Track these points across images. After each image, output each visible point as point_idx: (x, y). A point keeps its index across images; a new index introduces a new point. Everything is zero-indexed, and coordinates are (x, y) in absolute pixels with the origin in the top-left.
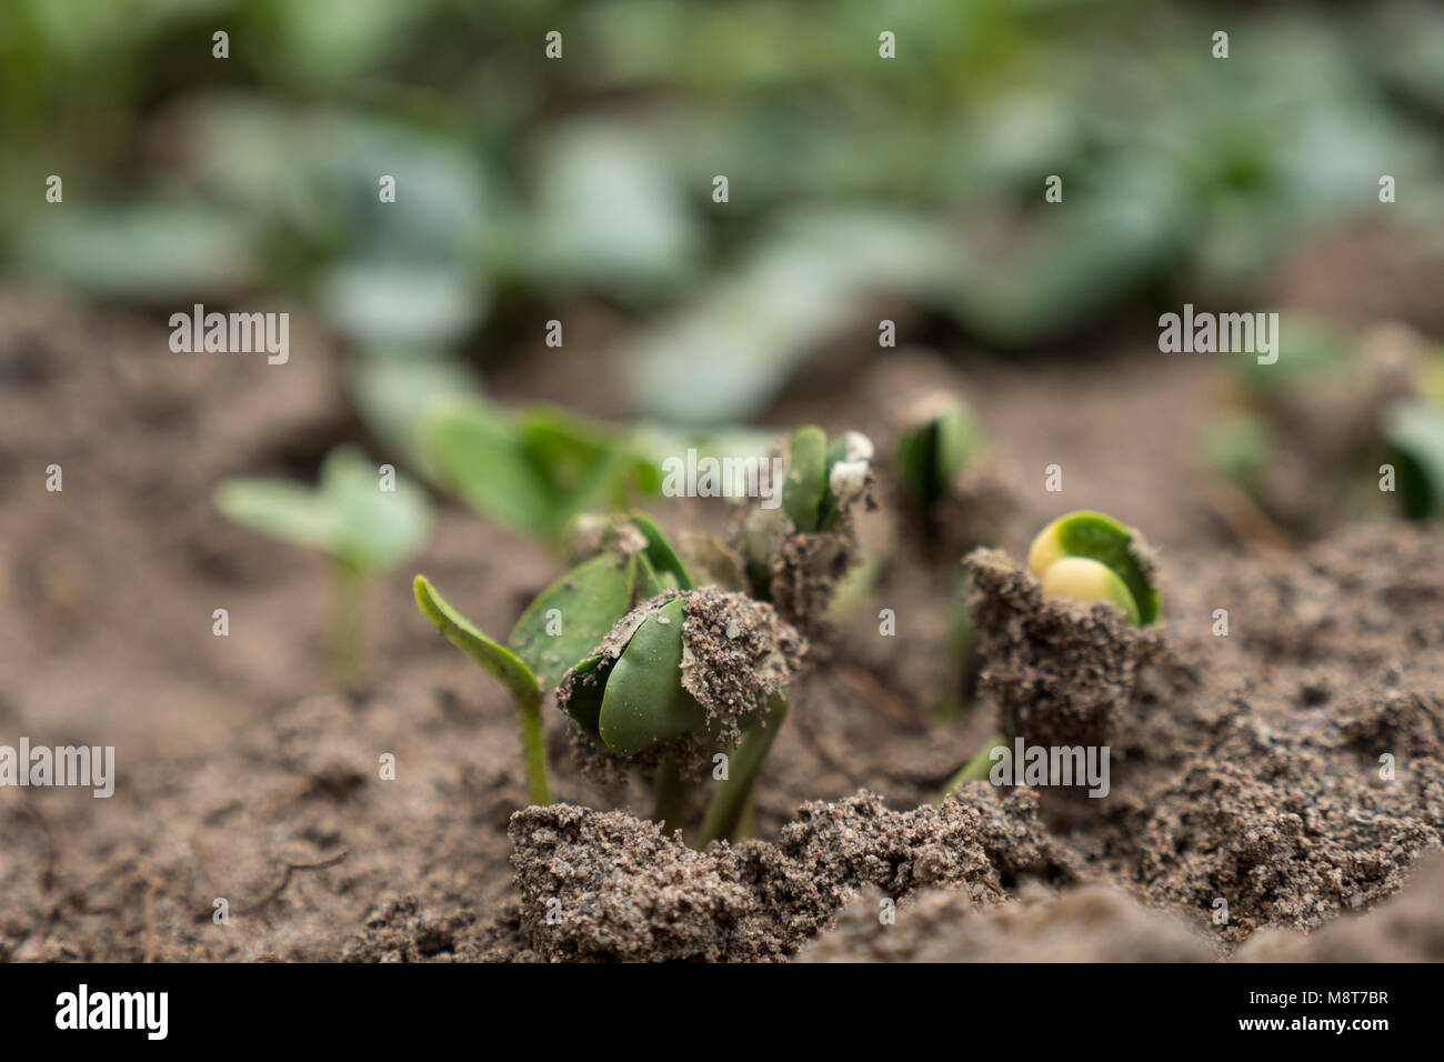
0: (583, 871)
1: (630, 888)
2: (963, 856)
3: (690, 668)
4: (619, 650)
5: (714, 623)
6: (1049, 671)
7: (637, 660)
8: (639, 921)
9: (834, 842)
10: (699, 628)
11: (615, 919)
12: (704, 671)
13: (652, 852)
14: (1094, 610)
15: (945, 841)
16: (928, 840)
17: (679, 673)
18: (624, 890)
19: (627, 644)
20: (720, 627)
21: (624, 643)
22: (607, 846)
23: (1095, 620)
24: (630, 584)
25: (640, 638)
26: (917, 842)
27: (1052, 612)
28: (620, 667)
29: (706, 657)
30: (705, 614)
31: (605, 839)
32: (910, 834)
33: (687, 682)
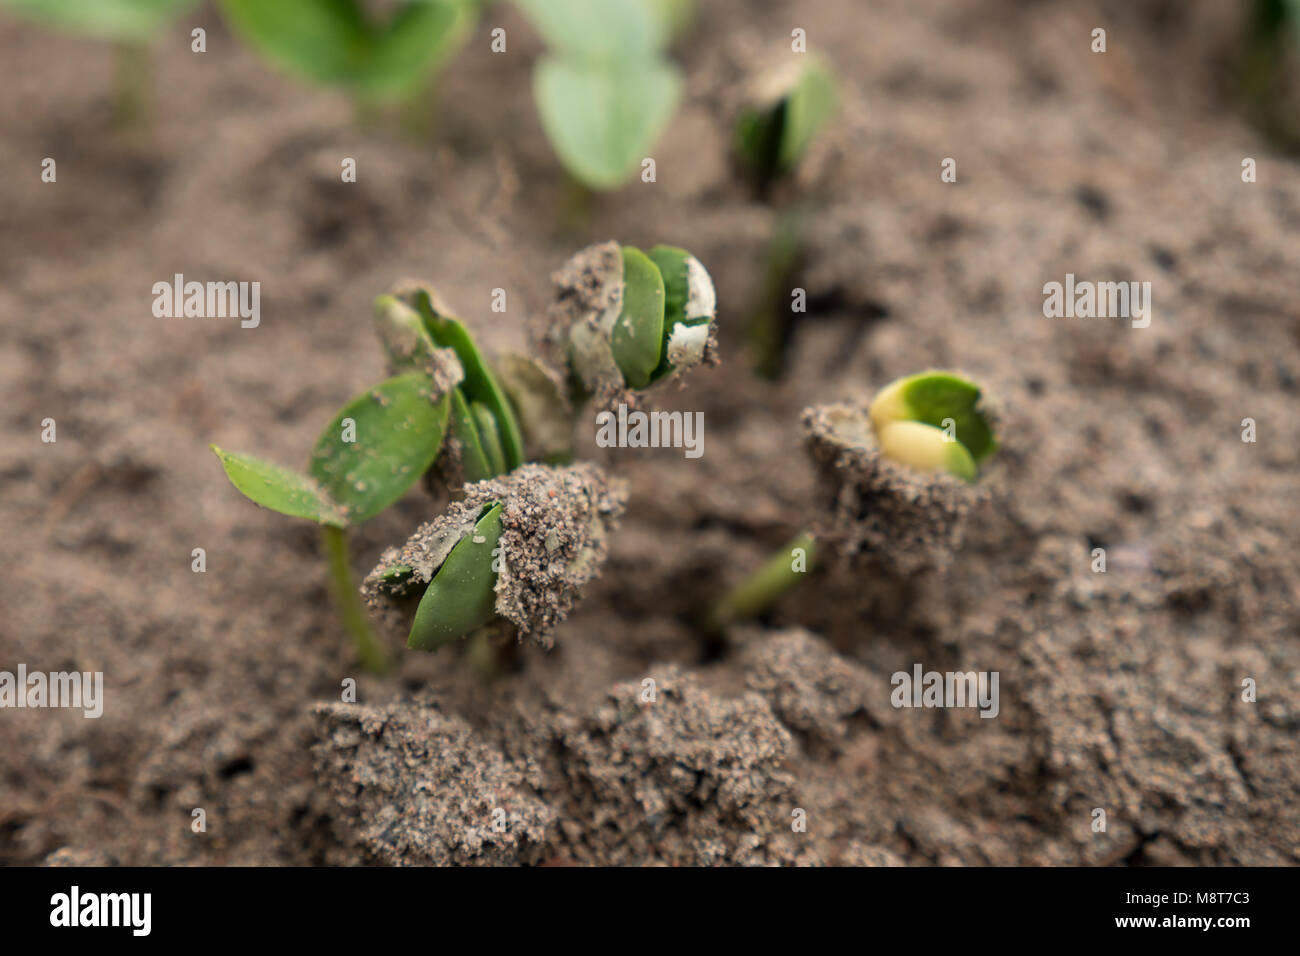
0: (387, 782)
1: (433, 817)
2: (769, 781)
3: (504, 590)
4: (430, 572)
5: (532, 533)
6: (876, 528)
7: (450, 585)
8: (442, 855)
9: (642, 734)
10: (516, 543)
11: (418, 853)
12: (518, 591)
13: (457, 770)
14: (930, 489)
15: (753, 767)
16: (736, 765)
17: (493, 597)
18: (426, 819)
19: (439, 568)
20: (539, 540)
21: (436, 565)
22: (412, 762)
23: (931, 498)
24: (443, 424)
25: (453, 561)
26: (726, 763)
27: (887, 483)
28: (431, 593)
29: (522, 575)
30: (524, 527)
31: (409, 754)
32: (718, 755)
33: (502, 606)
